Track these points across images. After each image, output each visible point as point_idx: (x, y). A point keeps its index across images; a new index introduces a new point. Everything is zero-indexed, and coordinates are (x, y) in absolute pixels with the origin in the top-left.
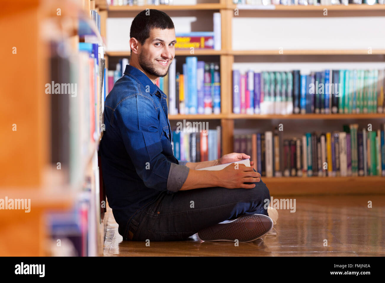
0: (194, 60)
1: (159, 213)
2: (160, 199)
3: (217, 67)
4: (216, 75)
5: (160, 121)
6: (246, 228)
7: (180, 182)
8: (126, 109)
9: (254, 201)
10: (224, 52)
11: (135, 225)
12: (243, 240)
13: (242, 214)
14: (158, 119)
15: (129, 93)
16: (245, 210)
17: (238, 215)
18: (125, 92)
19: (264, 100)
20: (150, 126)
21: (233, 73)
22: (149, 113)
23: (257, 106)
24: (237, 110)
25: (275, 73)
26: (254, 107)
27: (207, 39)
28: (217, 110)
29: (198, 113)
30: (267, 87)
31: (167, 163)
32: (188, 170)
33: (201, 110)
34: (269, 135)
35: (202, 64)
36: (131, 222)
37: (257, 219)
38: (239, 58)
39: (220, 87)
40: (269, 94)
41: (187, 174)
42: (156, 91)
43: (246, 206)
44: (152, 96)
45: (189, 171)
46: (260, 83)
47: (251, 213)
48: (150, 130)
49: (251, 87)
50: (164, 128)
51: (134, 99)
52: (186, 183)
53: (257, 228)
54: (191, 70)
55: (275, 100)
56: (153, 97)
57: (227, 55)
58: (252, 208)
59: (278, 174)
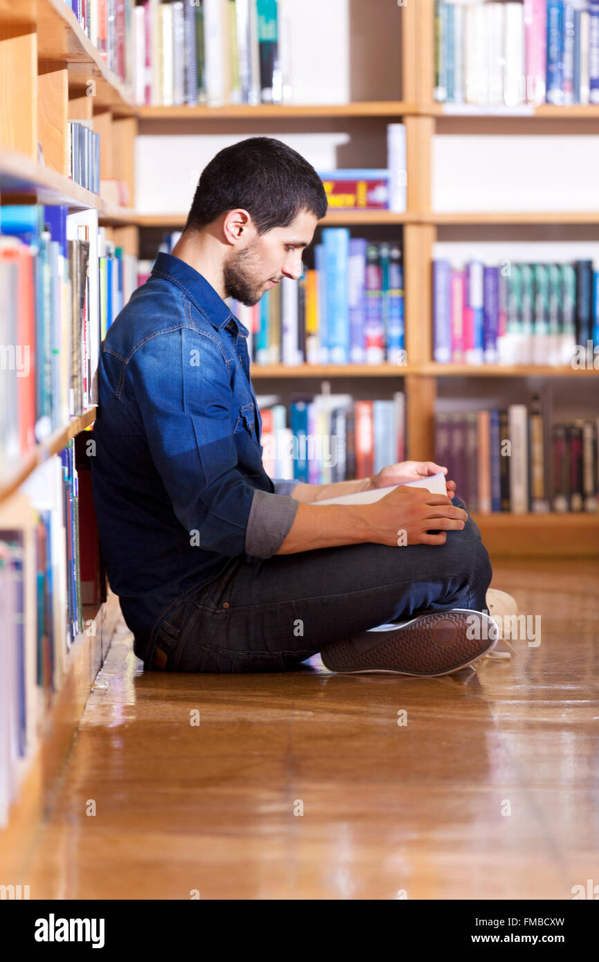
0: (342, 235)
1: (226, 605)
2: (230, 572)
3: (396, 253)
4: (394, 271)
5: (234, 392)
6: (433, 642)
7: (277, 536)
8: (155, 360)
9: (452, 578)
10: (412, 217)
11: (169, 635)
12: (427, 671)
13: (424, 609)
14: (230, 387)
15: (163, 322)
16: (431, 598)
17: (415, 610)
18: (154, 318)
19: (506, 330)
20: (211, 404)
21: (433, 266)
22: (209, 373)
23: (490, 345)
24: (443, 353)
25: (532, 267)
26: (484, 348)
27: (372, 185)
28: (396, 355)
29: (350, 360)
30: (515, 300)
31: (245, 492)
32: (296, 505)
33: (358, 354)
34: (518, 415)
35: (360, 244)
36: (162, 629)
37: (461, 622)
38: (449, 231)
39: (403, 300)
40: (520, 318)
41: (293, 517)
42: (227, 320)
43: (433, 590)
44: (217, 330)
45: (297, 509)
46: (496, 291)
47: (446, 606)
48: (211, 412)
49: (477, 300)
50: (243, 408)
51: (176, 337)
52: (290, 536)
53: (459, 642)
54: (333, 260)
55: (533, 332)
56: (219, 334)
57: (419, 223)
58: (448, 595)
59: (540, 507)
